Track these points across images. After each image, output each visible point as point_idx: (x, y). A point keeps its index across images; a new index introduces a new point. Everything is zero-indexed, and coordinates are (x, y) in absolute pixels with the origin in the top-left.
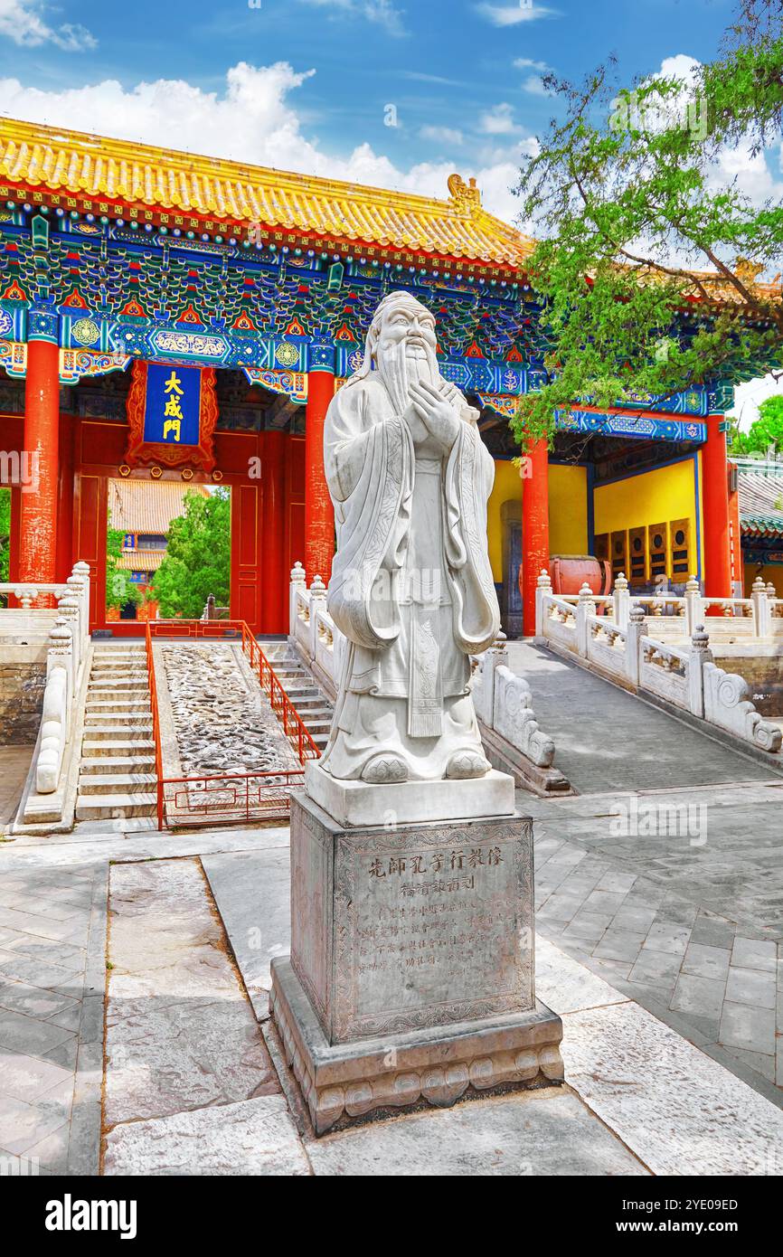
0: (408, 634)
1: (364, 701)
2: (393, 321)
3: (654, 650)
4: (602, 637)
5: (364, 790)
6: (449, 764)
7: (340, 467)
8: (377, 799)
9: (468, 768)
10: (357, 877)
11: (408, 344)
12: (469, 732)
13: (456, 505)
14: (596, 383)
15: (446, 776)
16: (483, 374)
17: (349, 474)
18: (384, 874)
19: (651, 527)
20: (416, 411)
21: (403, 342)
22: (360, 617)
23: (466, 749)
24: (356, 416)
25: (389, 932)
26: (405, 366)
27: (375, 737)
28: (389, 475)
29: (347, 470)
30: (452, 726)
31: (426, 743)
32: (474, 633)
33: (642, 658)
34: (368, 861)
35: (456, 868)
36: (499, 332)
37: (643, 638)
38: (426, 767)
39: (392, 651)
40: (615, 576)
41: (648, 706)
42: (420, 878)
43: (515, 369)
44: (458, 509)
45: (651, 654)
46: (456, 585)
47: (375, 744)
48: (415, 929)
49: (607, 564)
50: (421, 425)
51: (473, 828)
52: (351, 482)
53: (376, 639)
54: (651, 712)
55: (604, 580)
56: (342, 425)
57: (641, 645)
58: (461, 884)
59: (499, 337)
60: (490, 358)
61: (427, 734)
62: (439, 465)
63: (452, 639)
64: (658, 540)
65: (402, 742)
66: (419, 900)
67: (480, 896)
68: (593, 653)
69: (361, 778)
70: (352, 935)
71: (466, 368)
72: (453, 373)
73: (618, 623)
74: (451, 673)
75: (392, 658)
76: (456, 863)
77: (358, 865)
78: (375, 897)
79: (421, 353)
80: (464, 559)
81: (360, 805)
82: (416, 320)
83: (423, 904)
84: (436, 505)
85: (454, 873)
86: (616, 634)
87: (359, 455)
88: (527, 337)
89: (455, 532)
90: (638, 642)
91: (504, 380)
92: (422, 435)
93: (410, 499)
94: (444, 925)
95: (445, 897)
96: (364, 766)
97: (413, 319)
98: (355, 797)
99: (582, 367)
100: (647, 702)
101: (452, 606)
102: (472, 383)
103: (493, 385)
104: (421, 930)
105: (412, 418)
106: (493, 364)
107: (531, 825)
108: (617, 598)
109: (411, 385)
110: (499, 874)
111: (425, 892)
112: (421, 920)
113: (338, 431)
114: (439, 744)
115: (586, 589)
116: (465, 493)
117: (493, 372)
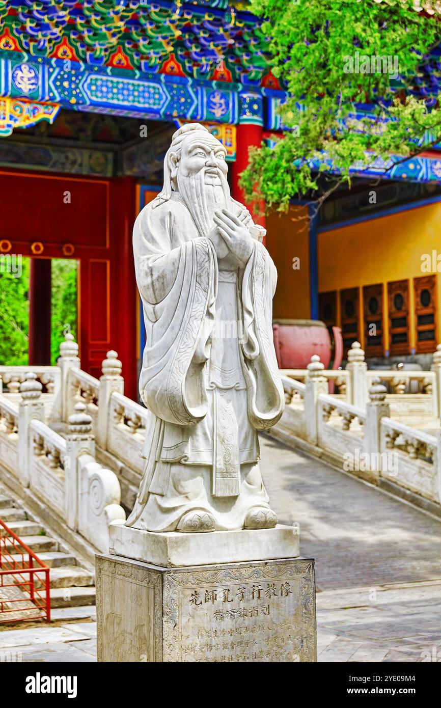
0: (213, 413)
1: (175, 469)
2: (194, 153)
3: (397, 434)
4: (336, 421)
5: (182, 538)
6: (247, 518)
7: (155, 276)
8: (192, 544)
9: (263, 520)
10: (180, 605)
11: (206, 173)
12: (259, 493)
13: (251, 309)
14: (337, 146)
15: (244, 528)
16: (183, 96)
17: (163, 283)
18: (201, 603)
19: (390, 284)
20: (220, 234)
21: (203, 171)
22: (177, 399)
23: (259, 506)
24: (164, 233)
25: (205, 649)
26: (204, 192)
27: (187, 497)
28: (197, 285)
29: (161, 280)
30: (247, 487)
31: (226, 502)
32: (264, 412)
33: (383, 444)
34: (189, 592)
35: (255, 598)
36: (203, 45)
37: (385, 420)
38: (230, 520)
39: (199, 426)
40: (347, 346)
41: (391, 499)
42: (229, 606)
43: (223, 91)
44: (252, 311)
45: (394, 439)
46: (251, 373)
47: (186, 502)
48: (225, 647)
49: (337, 331)
50: (224, 245)
51: (268, 567)
52: (164, 290)
53: (190, 417)
54: (395, 505)
55: (333, 352)
56: (152, 240)
57: (382, 428)
58: (259, 611)
59: (205, 52)
60: (191, 75)
61: (228, 494)
62: (235, 275)
63: (246, 417)
64: (399, 301)
65: (209, 502)
66: (228, 623)
67: (274, 620)
68: (325, 439)
69: (176, 530)
70: (177, 651)
71: (162, 89)
72: (146, 95)
73: (352, 402)
74: (246, 445)
75: (199, 432)
76: (256, 594)
77: (181, 595)
78: (194, 621)
79: (217, 181)
80: (256, 353)
81: (180, 550)
82: (212, 153)
83: (231, 627)
84: (234, 307)
85: (255, 602)
86: (353, 417)
87: (172, 268)
88: (238, 53)
89: (250, 331)
90: (379, 425)
91: (210, 105)
92: (224, 253)
93: (214, 305)
94: (247, 643)
95: (248, 621)
96: (179, 520)
97: (209, 153)
98: (176, 543)
99: (320, 123)
100: (390, 495)
101: (246, 389)
102: (170, 107)
103: (196, 110)
104: (229, 646)
105: (216, 240)
106: (196, 83)
107: (313, 565)
108: (352, 372)
109: (216, 213)
110: (289, 603)
111: (233, 617)
112: (229, 639)
113: (150, 246)
114: (238, 502)
115: (316, 363)
116: (257, 298)
117: (196, 93)
